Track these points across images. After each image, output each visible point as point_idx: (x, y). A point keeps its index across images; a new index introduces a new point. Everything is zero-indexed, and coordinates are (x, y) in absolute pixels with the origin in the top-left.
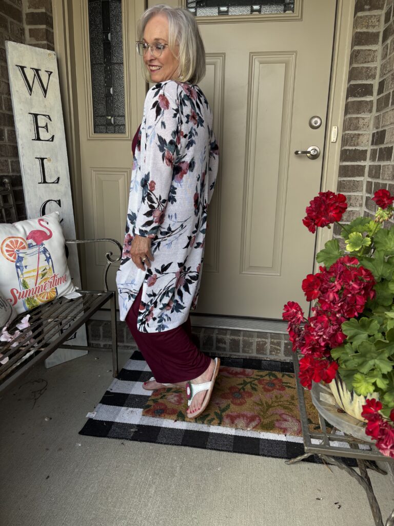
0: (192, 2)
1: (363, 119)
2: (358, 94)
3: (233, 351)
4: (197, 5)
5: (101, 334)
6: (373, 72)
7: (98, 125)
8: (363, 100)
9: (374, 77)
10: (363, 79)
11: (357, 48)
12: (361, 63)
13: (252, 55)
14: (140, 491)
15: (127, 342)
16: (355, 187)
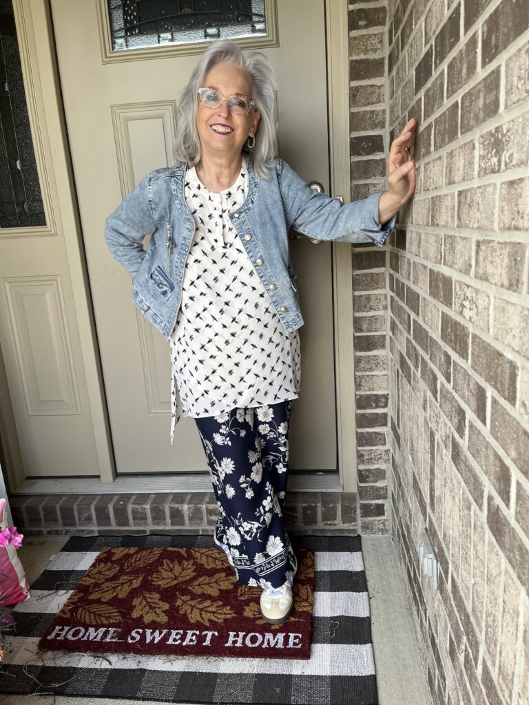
0: (119, 30)
1: (374, 185)
2: (363, 149)
4: (126, 34)
5: (42, 516)
6: (380, 118)
7: (5, 216)
8: (371, 158)
9: (382, 124)
10: (367, 129)
11: (355, 84)
12: (361, 106)
15: (81, 525)
16: (374, 282)
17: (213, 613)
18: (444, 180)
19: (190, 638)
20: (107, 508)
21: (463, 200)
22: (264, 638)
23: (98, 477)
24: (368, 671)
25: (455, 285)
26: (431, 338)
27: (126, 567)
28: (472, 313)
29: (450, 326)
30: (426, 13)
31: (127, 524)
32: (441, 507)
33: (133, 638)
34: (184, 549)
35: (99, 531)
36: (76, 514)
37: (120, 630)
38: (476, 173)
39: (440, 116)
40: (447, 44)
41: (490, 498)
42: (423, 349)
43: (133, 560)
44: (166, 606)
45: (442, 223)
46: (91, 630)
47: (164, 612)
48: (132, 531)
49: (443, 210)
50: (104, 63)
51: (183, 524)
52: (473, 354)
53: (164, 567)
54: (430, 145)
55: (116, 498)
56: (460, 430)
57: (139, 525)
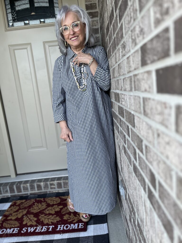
0: (10, 20)
3: (59, 188)
4: (13, 21)
13: (44, 43)
15: (4, 194)
17: (53, 219)
19: (44, 229)
20: (13, 187)
21: (119, 67)
22: (70, 226)
23: (10, 176)
24: (106, 232)
25: (120, 95)
26: (116, 115)
27: (21, 207)
28: (124, 103)
29: (120, 109)
30: (107, 11)
31: (21, 192)
32: (124, 171)
33: (23, 231)
34: (43, 199)
35: (11, 196)
36: (2, 190)
37: (19, 229)
38: (121, 57)
39: (112, 43)
40: (112, 19)
41: (133, 161)
42: (115, 119)
43: (24, 204)
44: (36, 219)
45: (115, 76)
46: (8, 229)
47: (35, 221)
48: (23, 194)
49: (115, 72)
50: (6, 31)
51: (41, 190)
52: (125, 116)
53: (35, 206)
55: (16, 184)
56: (125, 142)
57: (25, 192)
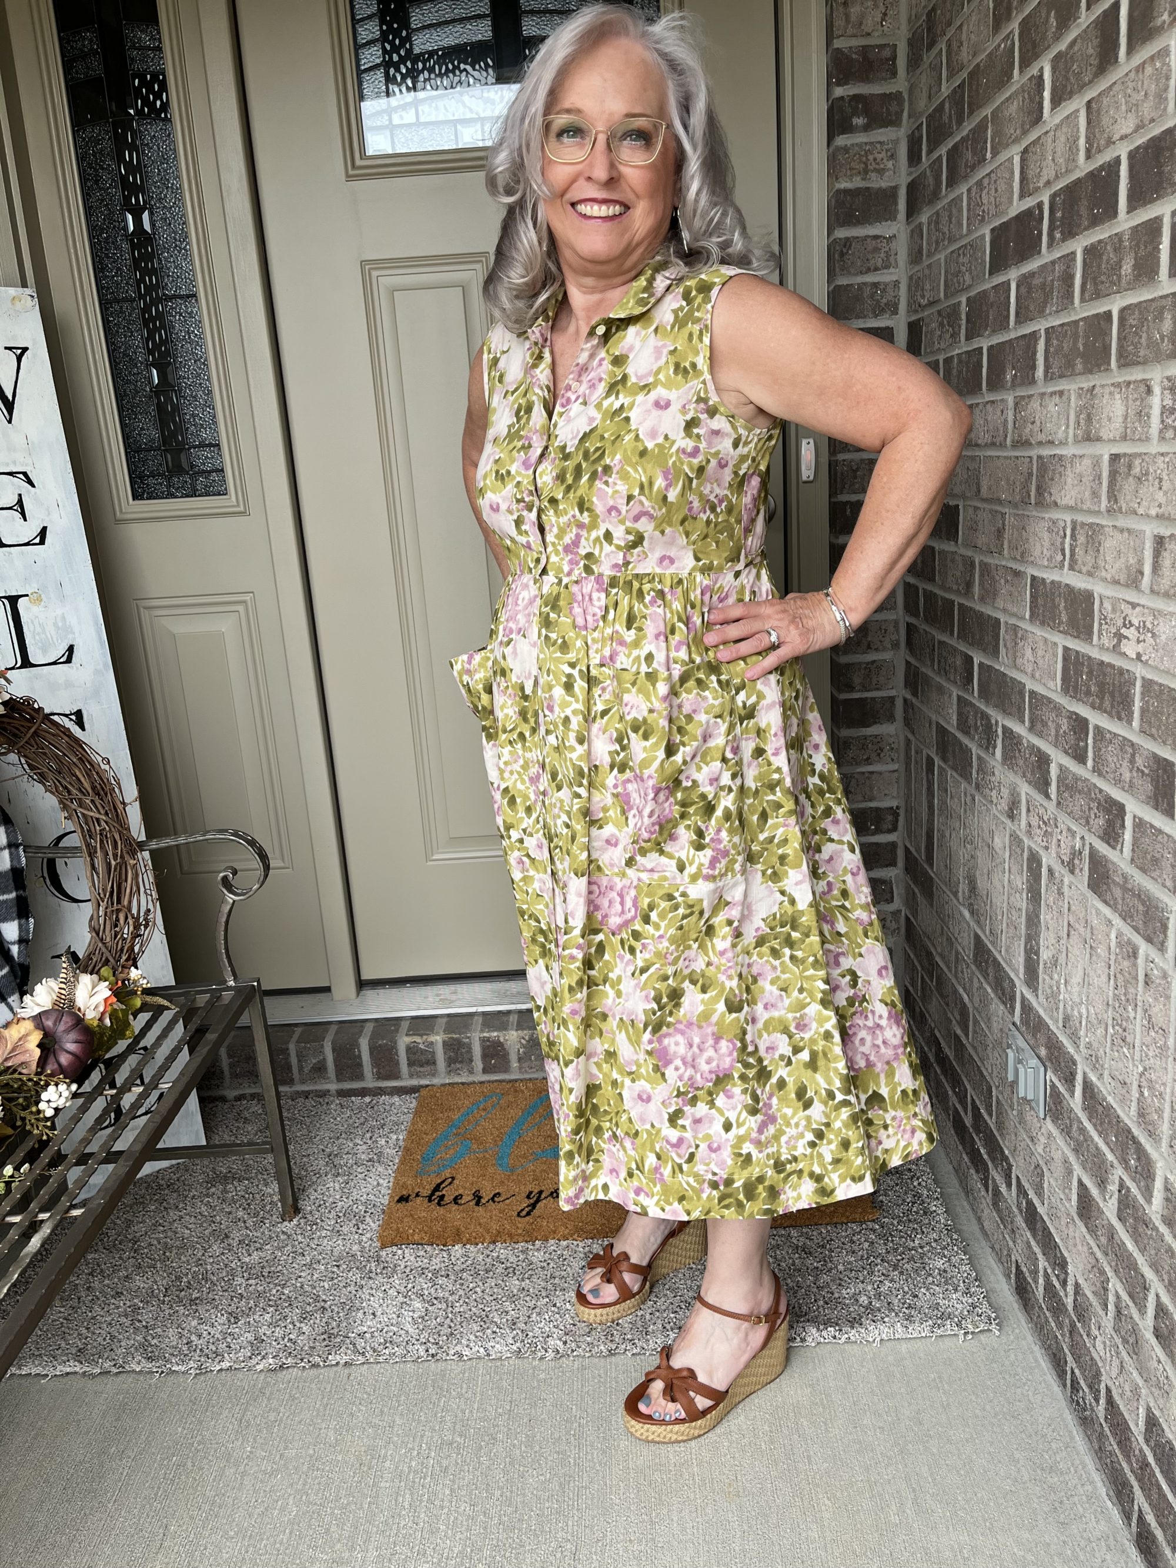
6: (890, 295)
7: (141, 477)
9: (892, 307)
10: (865, 317)
11: (841, 233)
12: (856, 275)
14: (412, 1494)
18: (1071, 432)
20: (358, 1046)
21: (1123, 470)
23: (327, 990)
25: (1101, 603)
26: (1032, 693)
28: (1140, 648)
29: (1085, 670)
30: (1024, 144)
31: (397, 1076)
32: (1056, 976)
36: (294, 1060)
38: (1154, 432)
39: (1062, 325)
40: (1084, 212)
42: (1010, 715)
45: (1067, 502)
49: (1069, 480)
50: (349, 177)
51: (506, 1069)
52: (1143, 711)
54: (1034, 367)
55: (369, 1028)
57: (418, 1075)
